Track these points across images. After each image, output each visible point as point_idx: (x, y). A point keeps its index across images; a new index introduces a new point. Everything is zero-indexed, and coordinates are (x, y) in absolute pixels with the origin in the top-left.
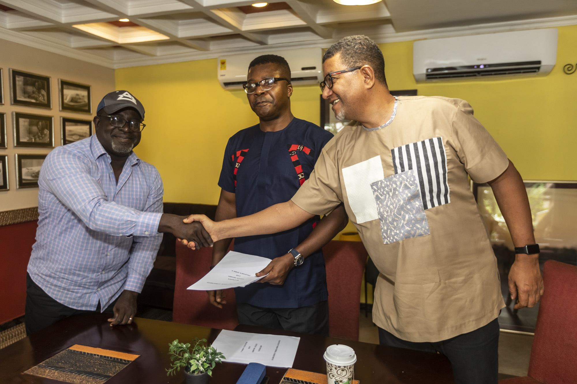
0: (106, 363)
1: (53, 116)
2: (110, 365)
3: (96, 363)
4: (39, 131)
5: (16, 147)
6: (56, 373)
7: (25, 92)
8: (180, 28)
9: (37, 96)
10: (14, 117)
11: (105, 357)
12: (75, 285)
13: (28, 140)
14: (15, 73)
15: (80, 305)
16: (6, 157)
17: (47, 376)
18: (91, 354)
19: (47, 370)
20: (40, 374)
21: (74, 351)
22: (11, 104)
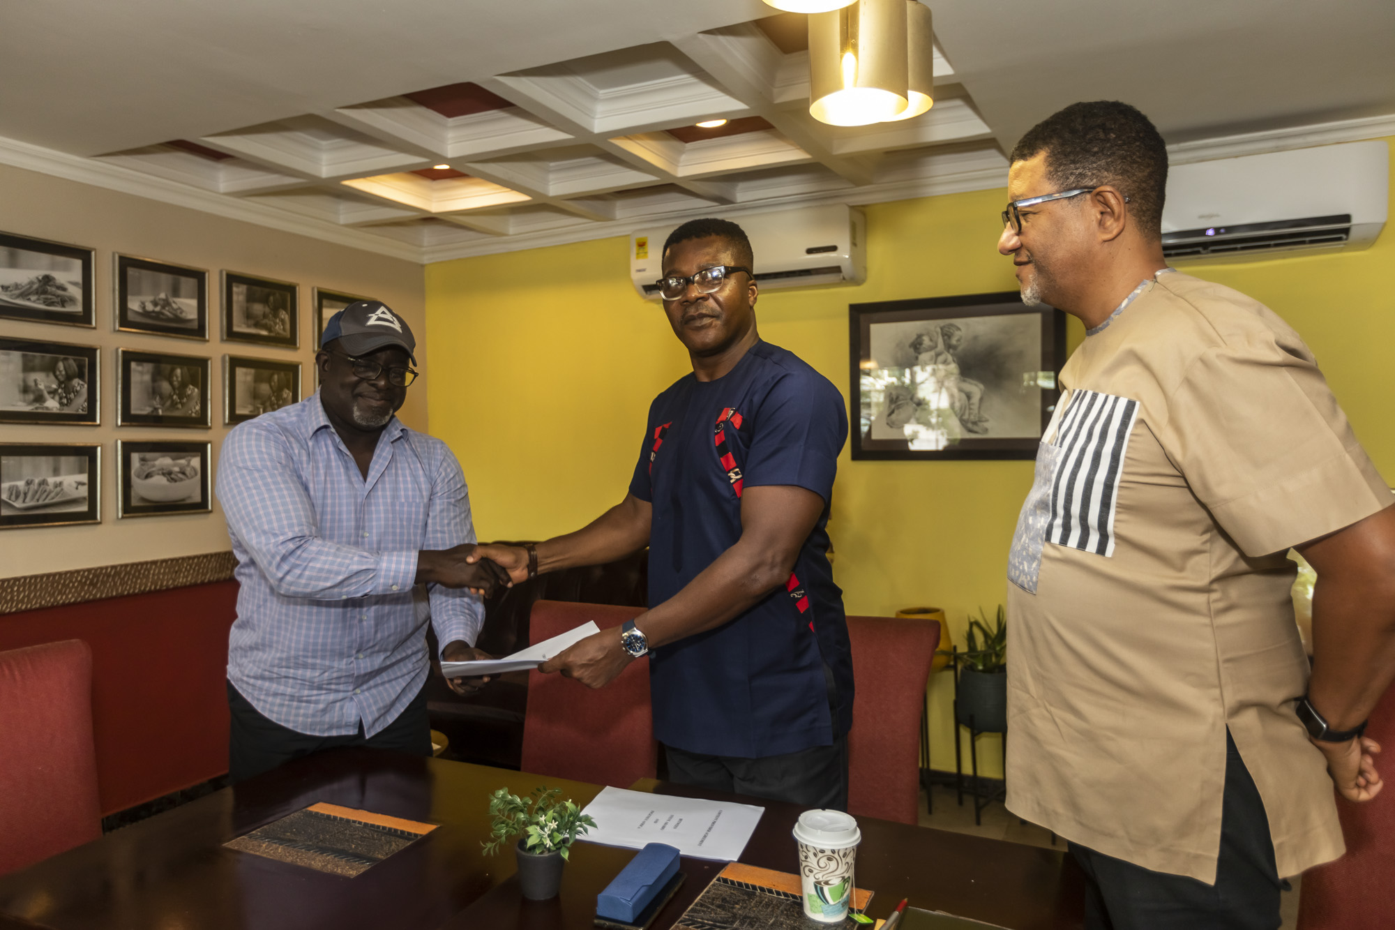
0: (373, 836)
1: (301, 363)
2: (380, 840)
3: (355, 835)
4: (273, 392)
5: (228, 424)
6: (280, 849)
7: (248, 316)
8: (551, 176)
9: (272, 323)
10: (227, 365)
11: (373, 826)
12: (311, 688)
13: (251, 412)
14: (232, 279)
15: (326, 726)
16: (209, 446)
17: (262, 853)
18: (348, 821)
19: (264, 843)
20: (251, 849)
21: (317, 813)
22: (222, 340)
